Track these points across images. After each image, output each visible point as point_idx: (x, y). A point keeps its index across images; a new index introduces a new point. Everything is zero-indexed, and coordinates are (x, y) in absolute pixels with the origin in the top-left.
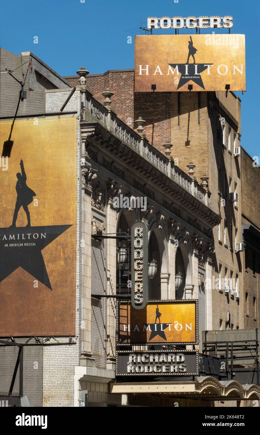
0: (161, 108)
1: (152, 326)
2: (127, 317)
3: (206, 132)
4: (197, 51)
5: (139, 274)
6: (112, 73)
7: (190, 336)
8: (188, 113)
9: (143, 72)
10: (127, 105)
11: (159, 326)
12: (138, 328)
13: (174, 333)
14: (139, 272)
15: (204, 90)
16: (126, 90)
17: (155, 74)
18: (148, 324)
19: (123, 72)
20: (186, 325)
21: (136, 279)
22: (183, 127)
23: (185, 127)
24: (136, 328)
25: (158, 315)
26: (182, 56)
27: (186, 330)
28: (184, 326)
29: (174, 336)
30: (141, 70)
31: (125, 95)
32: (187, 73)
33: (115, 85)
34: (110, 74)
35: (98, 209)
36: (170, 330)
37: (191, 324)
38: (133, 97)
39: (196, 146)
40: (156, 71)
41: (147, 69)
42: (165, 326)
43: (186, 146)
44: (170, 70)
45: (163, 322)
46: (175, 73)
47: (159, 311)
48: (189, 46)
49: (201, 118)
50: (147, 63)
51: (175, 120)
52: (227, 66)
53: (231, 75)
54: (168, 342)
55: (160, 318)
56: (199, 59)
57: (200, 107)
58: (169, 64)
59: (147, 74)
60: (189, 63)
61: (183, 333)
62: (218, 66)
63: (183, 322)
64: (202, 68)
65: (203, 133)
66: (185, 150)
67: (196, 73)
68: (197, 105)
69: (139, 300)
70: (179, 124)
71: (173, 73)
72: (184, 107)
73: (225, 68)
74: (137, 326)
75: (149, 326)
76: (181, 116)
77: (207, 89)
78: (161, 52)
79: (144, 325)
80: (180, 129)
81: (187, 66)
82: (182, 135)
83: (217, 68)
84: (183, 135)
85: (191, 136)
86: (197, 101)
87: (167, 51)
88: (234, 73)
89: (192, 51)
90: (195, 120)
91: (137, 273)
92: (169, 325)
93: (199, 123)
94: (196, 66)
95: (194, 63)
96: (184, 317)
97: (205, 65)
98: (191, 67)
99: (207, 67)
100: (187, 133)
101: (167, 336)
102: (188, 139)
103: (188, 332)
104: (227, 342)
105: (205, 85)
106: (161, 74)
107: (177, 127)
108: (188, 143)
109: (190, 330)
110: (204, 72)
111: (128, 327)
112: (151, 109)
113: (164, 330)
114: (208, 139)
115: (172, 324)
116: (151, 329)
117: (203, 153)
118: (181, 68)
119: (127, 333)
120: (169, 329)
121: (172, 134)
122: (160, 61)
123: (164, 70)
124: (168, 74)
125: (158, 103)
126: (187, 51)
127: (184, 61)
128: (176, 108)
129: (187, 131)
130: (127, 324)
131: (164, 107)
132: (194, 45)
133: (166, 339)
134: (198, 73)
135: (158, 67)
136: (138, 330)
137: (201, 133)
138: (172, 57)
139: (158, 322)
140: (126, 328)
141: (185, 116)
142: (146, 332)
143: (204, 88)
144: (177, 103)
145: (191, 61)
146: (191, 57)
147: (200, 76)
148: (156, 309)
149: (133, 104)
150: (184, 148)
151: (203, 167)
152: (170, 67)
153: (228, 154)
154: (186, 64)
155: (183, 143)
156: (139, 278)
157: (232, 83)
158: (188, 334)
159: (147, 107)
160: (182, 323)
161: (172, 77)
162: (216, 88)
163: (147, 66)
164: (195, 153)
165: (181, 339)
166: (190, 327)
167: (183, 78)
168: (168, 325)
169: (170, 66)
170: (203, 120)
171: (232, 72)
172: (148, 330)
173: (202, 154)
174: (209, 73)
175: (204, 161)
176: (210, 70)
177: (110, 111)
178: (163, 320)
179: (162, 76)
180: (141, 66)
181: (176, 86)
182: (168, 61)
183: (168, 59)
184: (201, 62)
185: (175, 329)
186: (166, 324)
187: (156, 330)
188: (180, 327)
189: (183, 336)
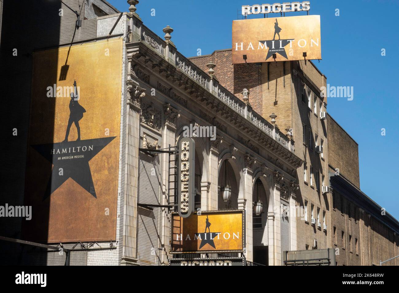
0: (254, 77)
1: (202, 235)
2: (180, 228)
3: (290, 93)
4: (281, 29)
5: (185, 185)
6: (217, 52)
7: (237, 244)
8: (276, 80)
9: (239, 48)
10: (228, 76)
11: (208, 235)
12: (189, 238)
13: (223, 242)
14: (185, 183)
15: (287, 60)
16: (227, 65)
17: (248, 49)
18: (199, 233)
19: (225, 51)
20: (234, 234)
21: (182, 189)
22: (272, 90)
23: (273, 90)
24: (188, 237)
25: (208, 224)
26: (270, 34)
27: (234, 238)
28: (232, 234)
29: (222, 244)
30: (237, 46)
31: (227, 68)
32: (273, 48)
33: (219, 61)
34: (215, 53)
35: (151, 127)
36: (218, 238)
37: (238, 233)
38: (233, 70)
39: (283, 105)
40: (249, 47)
41: (242, 46)
42: (214, 235)
43: (274, 105)
44: (260, 46)
46: (264, 47)
47: (209, 221)
48: (275, 26)
49: (286, 83)
50: (241, 41)
51: (265, 85)
52: (306, 40)
53: (309, 47)
54: (216, 250)
55: (209, 227)
56: (283, 36)
57: (285, 74)
58: (259, 41)
59: (242, 49)
60: (275, 39)
61: (231, 242)
62: (298, 41)
63: (230, 231)
64: (286, 42)
65: (287, 94)
66: (273, 108)
67: (281, 47)
68: (282, 73)
69: (184, 209)
70: (268, 88)
71: (262, 48)
72: (272, 75)
73: (304, 42)
74: (188, 235)
75: (200, 235)
76: (270, 82)
77: (290, 59)
78: (253, 32)
79: (195, 234)
80: (269, 92)
81: (273, 42)
82: (270, 97)
83: (297, 42)
84: (272, 97)
85: (278, 97)
86: (282, 70)
87: (257, 31)
88: (312, 46)
89: (278, 30)
90: (281, 85)
91: (183, 184)
92: (218, 234)
93: (284, 86)
94: (281, 42)
95: (279, 39)
96: (232, 227)
97: (288, 41)
98: (277, 42)
99: (289, 42)
100: (275, 95)
101: (216, 244)
102: (276, 100)
103: (236, 241)
104: (303, 261)
105: (288, 56)
106: (253, 49)
107: (267, 91)
108: (276, 103)
109: (237, 238)
110: (287, 46)
111: (180, 236)
112: (247, 78)
113: (213, 239)
114: (292, 99)
115: (220, 233)
116: (201, 238)
117: (287, 110)
118: (269, 43)
119: (179, 242)
121: (263, 97)
122: (252, 39)
123: (255, 46)
124: (259, 49)
125: (252, 73)
126: (273, 30)
127: (271, 38)
128: (266, 76)
129: (275, 93)
130: (180, 234)
131: (257, 76)
132: (279, 26)
133: (214, 247)
134: (282, 47)
135: (251, 44)
136: (190, 239)
137: (286, 94)
138: (261, 35)
139: (207, 231)
140: (179, 238)
141: (274, 81)
142: (196, 241)
143: (287, 59)
144: (267, 72)
145: (277, 38)
146: (277, 35)
147: (284, 49)
148: (206, 219)
149: (233, 75)
150: (273, 107)
151: (288, 121)
152: (260, 43)
153: (314, 115)
154: (273, 40)
155: (272, 103)
156: (185, 188)
157: (310, 53)
158: (235, 242)
159: (243, 76)
160: (229, 232)
161: (262, 50)
162: (297, 58)
163: (242, 44)
164: (282, 110)
165: (229, 247)
166: (237, 235)
167: (270, 52)
168: (217, 234)
170: (288, 84)
171: (310, 45)
172: (199, 239)
174: (291, 46)
175: (288, 116)
176: (292, 44)
177: (168, 44)
178: (212, 229)
179: (254, 50)
180: (237, 44)
181: (265, 57)
182: (258, 39)
183: (259, 37)
184: (285, 38)
185: (223, 237)
186: (216, 233)
187: (206, 239)
188: (228, 236)
189: (230, 244)
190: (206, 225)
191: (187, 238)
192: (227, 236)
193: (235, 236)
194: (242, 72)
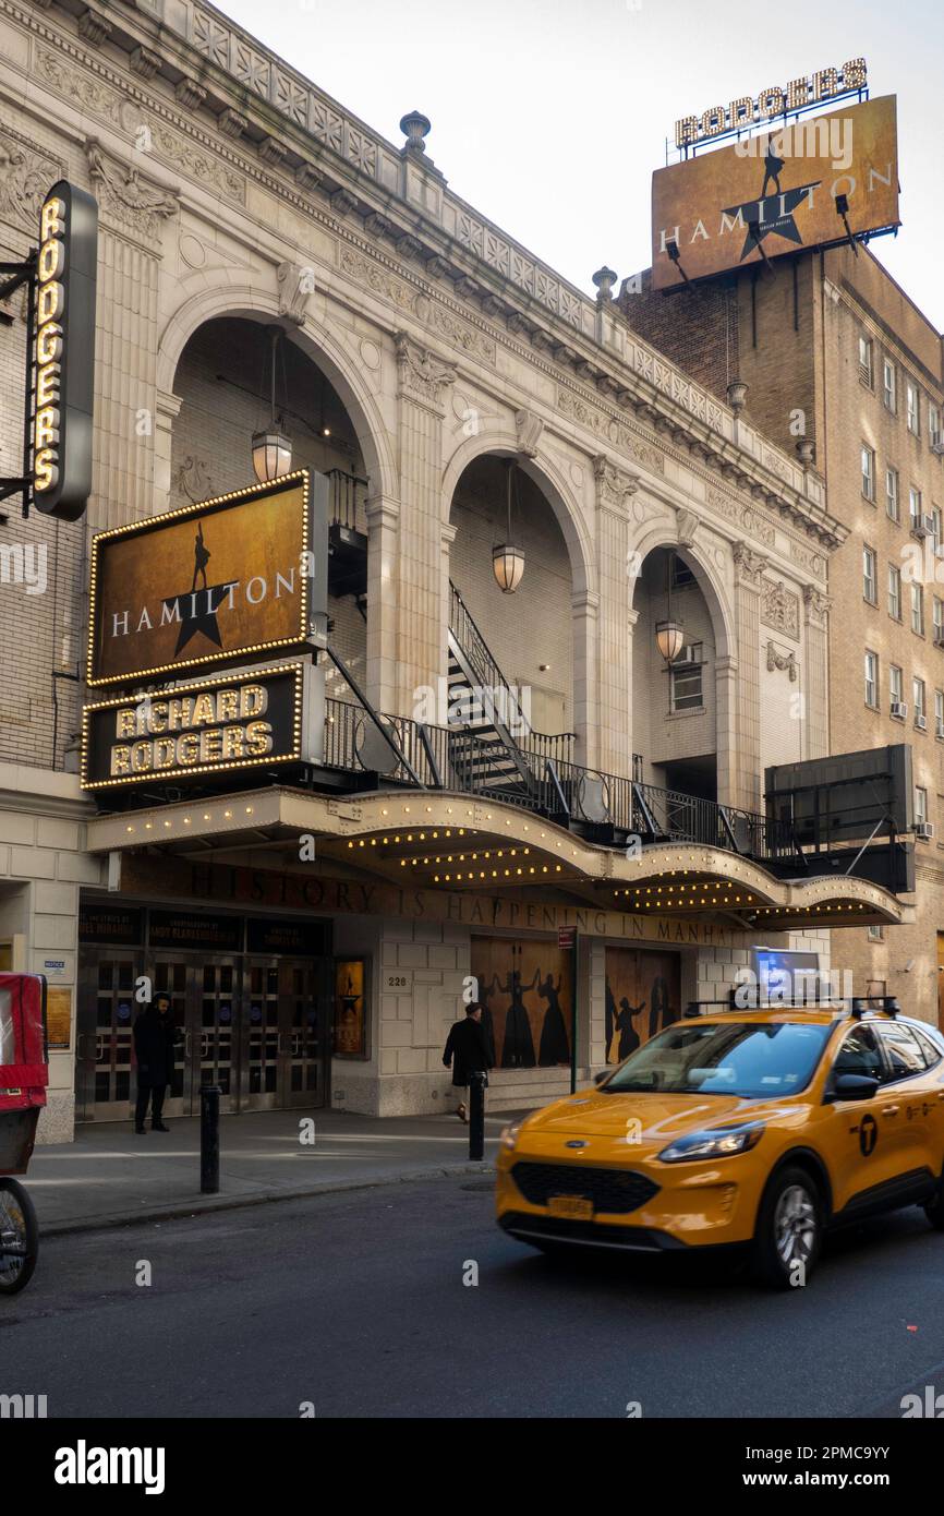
0: (719, 324)
1: (185, 603)
7: (288, 616)
9: (668, 245)
10: (654, 338)
11: (202, 597)
12: (147, 618)
13: (244, 616)
15: (800, 247)
17: (693, 241)
18: (175, 597)
20: (280, 578)
22: (763, 349)
24: (143, 616)
25: (202, 558)
26: (751, 186)
27: (278, 596)
28: (272, 582)
29: (241, 627)
30: (664, 242)
31: (650, 320)
36: (231, 606)
37: (293, 573)
40: (696, 234)
41: (677, 236)
42: (220, 594)
44: (725, 224)
45: (212, 582)
46: (737, 225)
47: (205, 544)
50: (675, 223)
51: (746, 340)
52: (854, 176)
53: (865, 193)
54: (225, 649)
55: (205, 568)
57: (798, 294)
58: (723, 211)
60: (767, 196)
61: (269, 610)
62: (834, 182)
63: (268, 569)
64: (796, 197)
67: (783, 214)
68: (791, 292)
70: (755, 342)
71: (731, 227)
72: (763, 308)
73: (848, 182)
74: (144, 609)
75: (177, 604)
76: (758, 329)
77: (808, 240)
78: (705, 191)
79: (165, 604)
80: (757, 356)
81: (761, 204)
82: (760, 368)
83: (831, 188)
84: (765, 366)
85: (780, 364)
86: (792, 284)
87: (719, 183)
88: (873, 188)
89: (773, 167)
92: (231, 586)
93: (798, 328)
94: (782, 198)
95: (779, 193)
96: (273, 550)
97: (802, 190)
99: (806, 193)
101: (222, 631)
103: (284, 604)
105: (802, 235)
106: (706, 237)
107: (752, 354)
109: (289, 592)
110: (801, 206)
111: (123, 619)
112: (701, 333)
113: (216, 611)
115: (237, 584)
116: (181, 613)
120: (228, 606)
121: (743, 372)
122: (704, 210)
123: (713, 227)
124: (721, 233)
125: (713, 316)
127: (754, 196)
128: (749, 311)
130: (122, 612)
131: (725, 318)
133: (219, 640)
134: (786, 212)
135: (700, 224)
136: (149, 626)
137: (801, 349)
138: (728, 193)
139: (200, 585)
140: (119, 625)
143: (800, 242)
144: (751, 302)
145: (772, 190)
146: (771, 181)
147: (790, 217)
148: (197, 535)
150: (765, 394)
152: (725, 217)
154: (760, 200)
155: (764, 385)
157: (866, 212)
158: (282, 610)
159: (692, 330)
160: (265, 572)
161: (730, 236)
162: (829, 235)
163: (677, 229)
164: (790, 399)
165: (262, 632)
166: (288, 580)
168: (228, 590)
169: (724, 214)
170: (806, 319)
171: (868, 186)
173: (802, 397)
174: (811, 206)
176: (814, 198)
178: (215, 573)
179: (709, 240)
180: (663, 233)
181: (739, 253)
182: (720, 205)
183: (722, 199)
184: (794, 186)
185: (246, 598)
186: (222, 585)
187: (194, 616)
188: (261, 589)
189: (267, 621)
190: (197, 562)
191: (142, 621)
192: (256, 589)
193: (281, 583)
194: (689, 321)
